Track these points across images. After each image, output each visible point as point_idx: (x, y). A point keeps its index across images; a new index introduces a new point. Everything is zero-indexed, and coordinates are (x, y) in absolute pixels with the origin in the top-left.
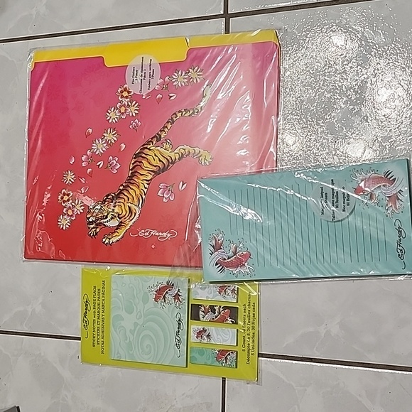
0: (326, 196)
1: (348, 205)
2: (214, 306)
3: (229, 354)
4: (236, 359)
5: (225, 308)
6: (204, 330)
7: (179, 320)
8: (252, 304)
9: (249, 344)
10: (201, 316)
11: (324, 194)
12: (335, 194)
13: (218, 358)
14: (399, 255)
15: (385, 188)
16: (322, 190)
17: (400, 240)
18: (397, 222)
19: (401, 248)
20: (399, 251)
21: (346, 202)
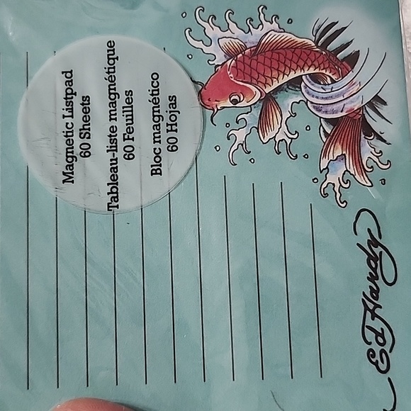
0: (86, 111)
1: (173, 148)
11: (77, 101)
12: (121, 102)
14: (371, 354)
15: (317, 88)
16: (69, 82)
17: (375, 292)
18: (366, 221)
19: (377, 325)
20: (370, 336)
21: (164, 136)
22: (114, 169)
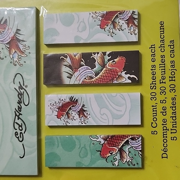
2: (90, 54)
3: (127, 143)
4: (142, 151)
5: (113, 55)
6: (73, 102)
7: (21, 88)
8: (167, 43)
9: (165, 121)
10: (65, 76)
13: (103, 152)
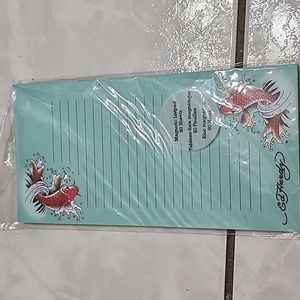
1: (210, 128)
11: (178, 112)
12: (192, 113)
14: (279, 204)
15: (263, 106)
16: (175, 105)
17: (282, 182)
18: (279, 157)
19: (282, 194)
20: (279, 197)
21: (207, 124)
22: (191, 136)
